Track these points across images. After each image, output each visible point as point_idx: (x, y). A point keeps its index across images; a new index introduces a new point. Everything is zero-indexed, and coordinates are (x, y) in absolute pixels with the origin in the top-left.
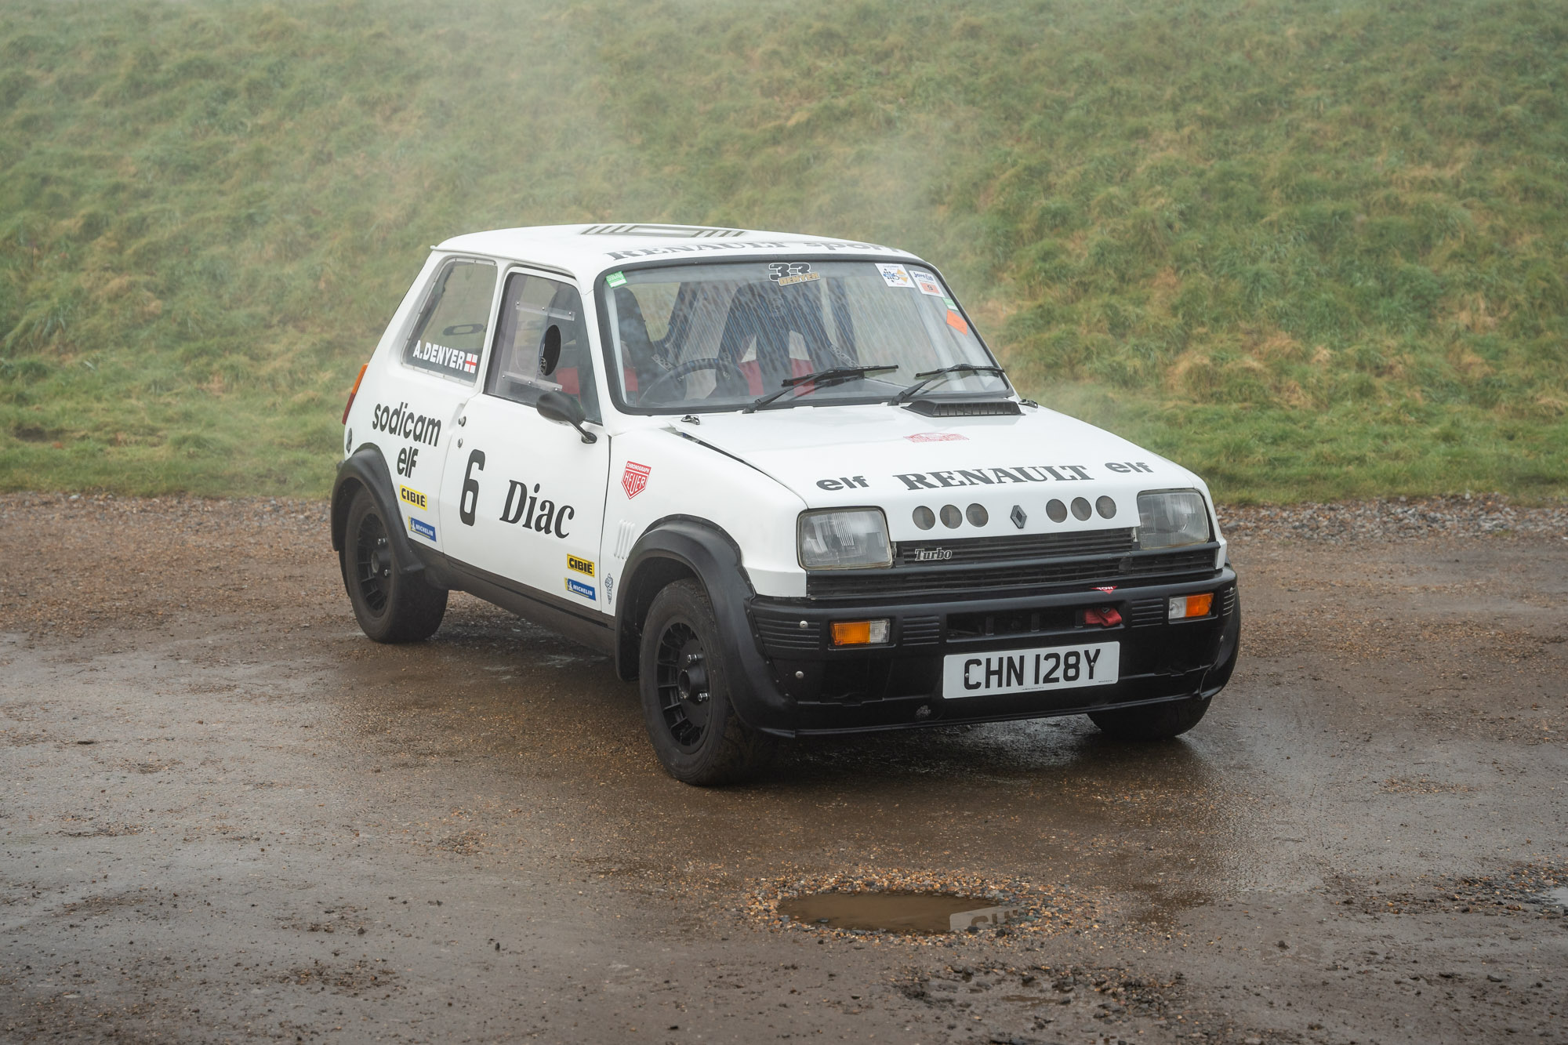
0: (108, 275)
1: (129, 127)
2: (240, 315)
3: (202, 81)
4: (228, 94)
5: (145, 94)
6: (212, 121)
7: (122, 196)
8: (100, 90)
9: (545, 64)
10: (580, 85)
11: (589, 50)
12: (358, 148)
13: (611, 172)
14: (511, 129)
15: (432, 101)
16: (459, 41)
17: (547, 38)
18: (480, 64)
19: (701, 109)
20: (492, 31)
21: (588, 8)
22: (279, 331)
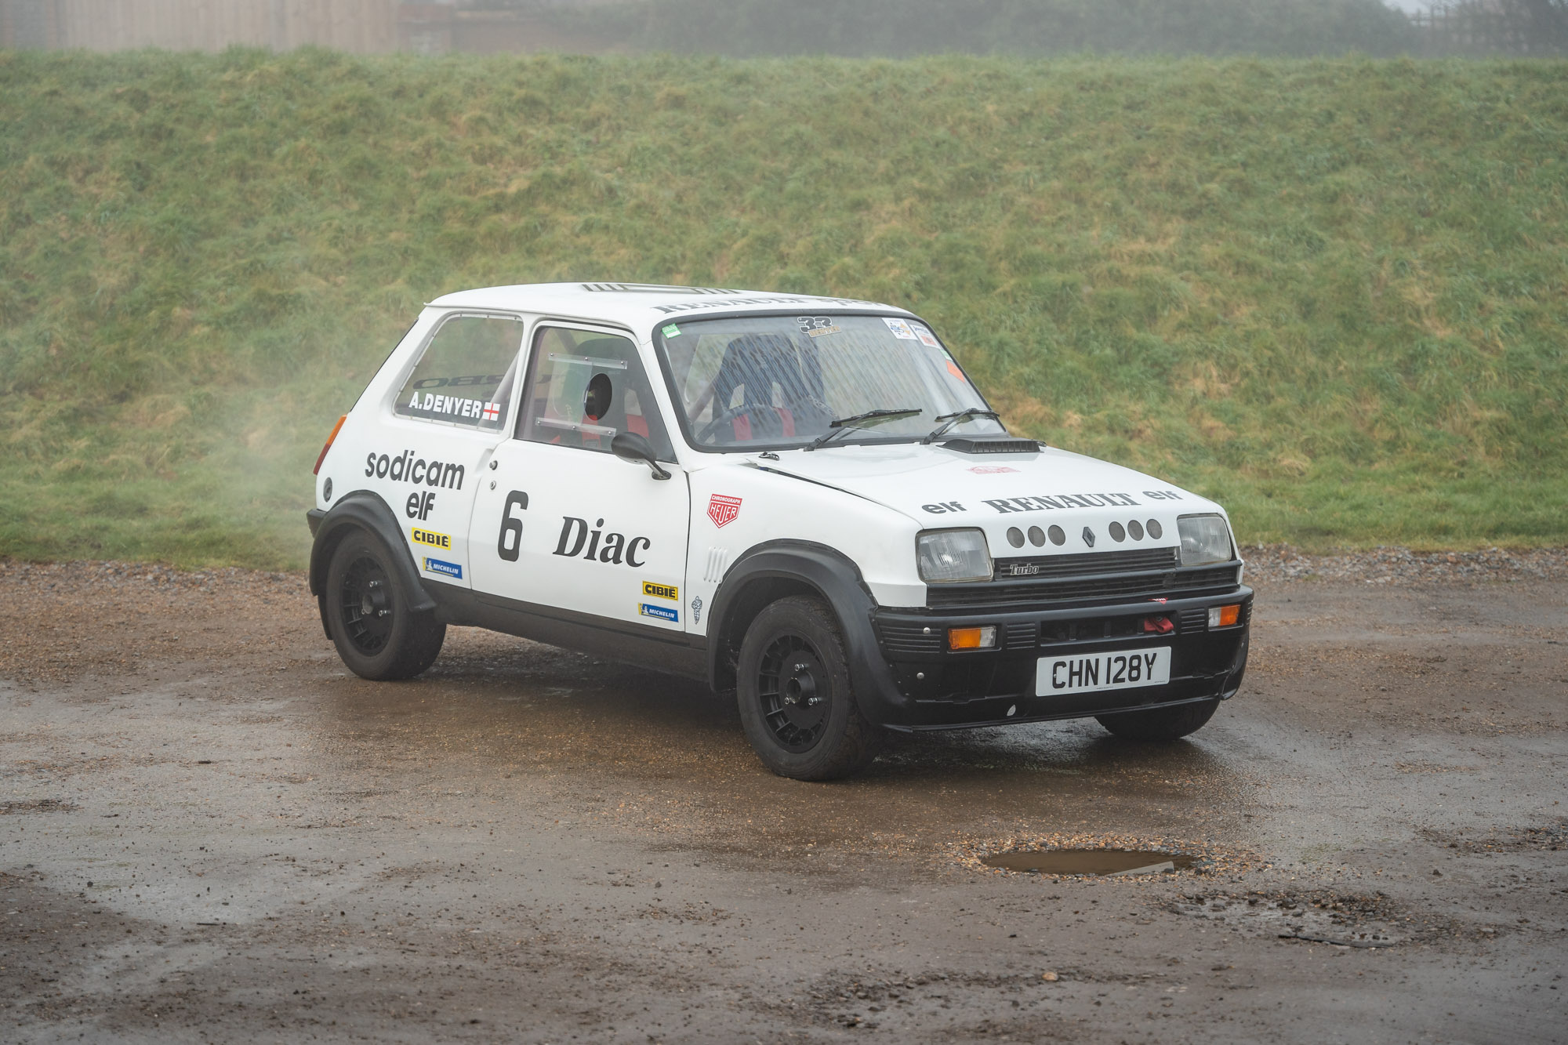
9: (240, 126)
10: (285, 149)
11: (286, 113)
12: (56, 211)
13: (336, 237)
14: (219, 193)
15: (128, 162)
16: (140, 101)
17: (237, 100)
18: (170, 125)
19: (415, 175)
20: (174, 92)
21: (275, 69)
22: (16, 399)
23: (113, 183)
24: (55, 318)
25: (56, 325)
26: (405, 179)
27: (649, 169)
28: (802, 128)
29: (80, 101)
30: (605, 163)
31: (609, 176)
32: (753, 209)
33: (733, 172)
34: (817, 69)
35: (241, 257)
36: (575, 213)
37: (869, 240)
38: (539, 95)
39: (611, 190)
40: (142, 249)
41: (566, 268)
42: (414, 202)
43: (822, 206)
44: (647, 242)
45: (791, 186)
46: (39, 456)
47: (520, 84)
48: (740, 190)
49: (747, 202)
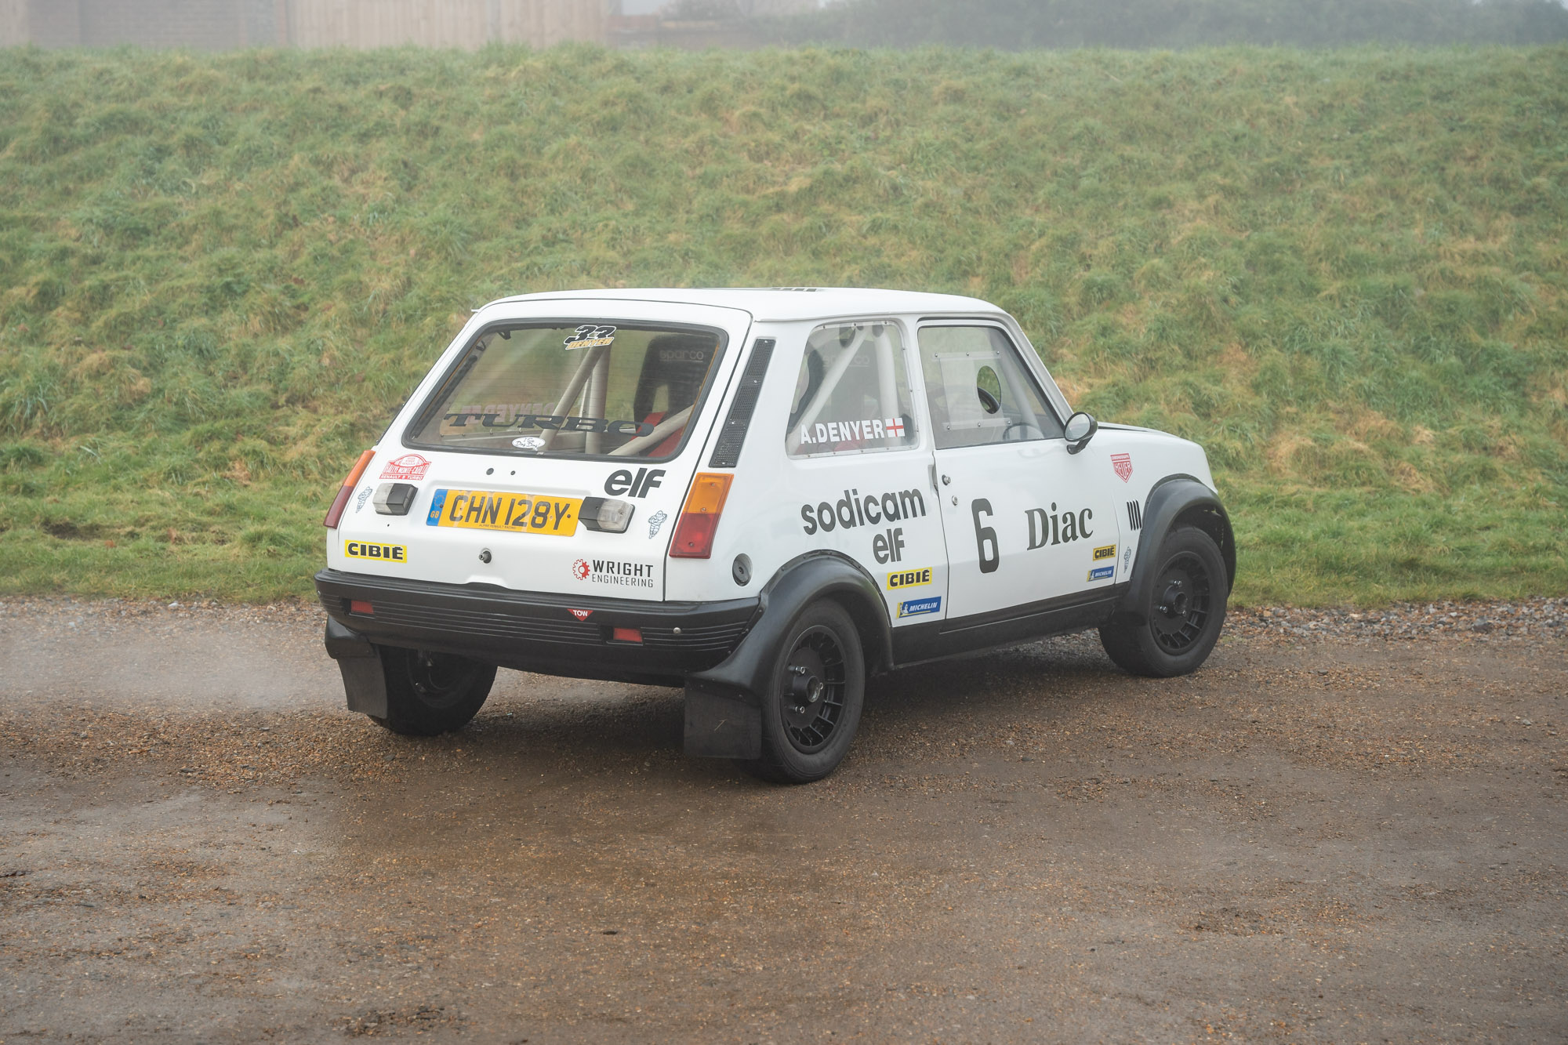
0: (81, 349)
1: (58, 187)
2: (240, 394)
3: (129, 137)
4: (161, 153)
5: (66, 150)
6: (150, 180)
7: (73, 262)
8: (13, 145)
9: (507, 123)
10: (555, 146)
11: (553, 109)
12: (323, 212)
13: (613, 239)
14: (490, 192)
15: (395, 162)
16: (404, 98)
17: (503, 96)
18: (436, 122)
19: (690, 173)
20: (438, 88)
21: (539, 65)
22: (289, 412)
23: (380, 183)
24: (327, 325)
25: (329, 333)
26: (680, 177)
27: (934, 165)
28: (1091, 121)
29: (343, 99)
30: (888, 160)
31: (893, 173)
32: (1048, 207)
33: (1022, 169)
34: (1098, 61)
35: (517, 261)
36: (860, 213)
37: (1175, 240)
38: (813, 89)
39: (895, 188)
40: (412, 252)
41: (857, 272)
42: (690, 203)
43: (1121, 204)
44: (939, 243)
45: (1085, 183)
46: (316, 475)
47: (793, 79)
48: (1032, 188)
49: (1040, 201)
